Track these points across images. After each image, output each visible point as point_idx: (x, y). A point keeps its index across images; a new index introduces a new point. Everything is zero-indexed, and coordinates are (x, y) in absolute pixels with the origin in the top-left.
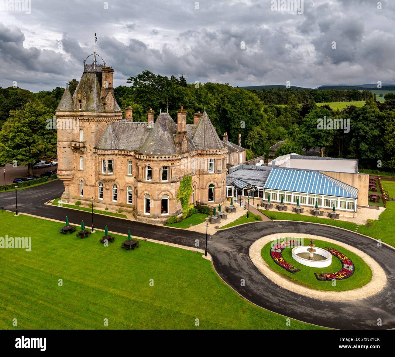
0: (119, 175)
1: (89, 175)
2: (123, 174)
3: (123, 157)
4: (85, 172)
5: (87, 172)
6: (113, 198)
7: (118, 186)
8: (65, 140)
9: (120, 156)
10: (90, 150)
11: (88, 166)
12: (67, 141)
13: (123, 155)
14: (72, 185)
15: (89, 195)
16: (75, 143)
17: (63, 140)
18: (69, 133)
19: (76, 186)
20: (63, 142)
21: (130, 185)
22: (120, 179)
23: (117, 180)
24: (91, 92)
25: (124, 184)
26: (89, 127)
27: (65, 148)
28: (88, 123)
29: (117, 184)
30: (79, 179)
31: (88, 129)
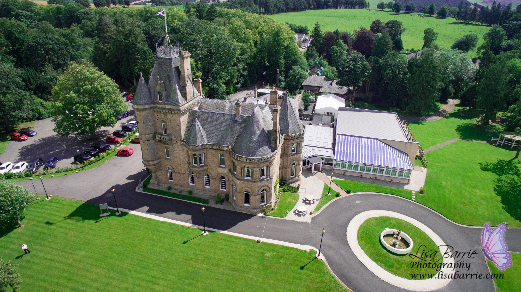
0: (211, 166)
1: (178, 164)
2: (215, 165)
3: (215, 151)
4: (173, 161)
5: (174, 161)
6: (205, 184)
7: (210, 175)
8: (148, 133)
9: (211, 150)
10: (176, 142)
11: (175, 156)
12: (150, 134)
13: (214, 149)
14: (160, 172)
15: (179, 181)
16: (159, 136)
17: (146, 133)
18: (151, 126)
19: (164, 172)
20: (147, 136)
21: (223, 175)
22: (212, 169)
23: (209, 170)
24: (169, 82)
25: (217, 174)
26: (173, 120)
27: (149, 140)
28: (171, 116)
29: (209, 174)
30: (167, 166)
31: (172, 121)
